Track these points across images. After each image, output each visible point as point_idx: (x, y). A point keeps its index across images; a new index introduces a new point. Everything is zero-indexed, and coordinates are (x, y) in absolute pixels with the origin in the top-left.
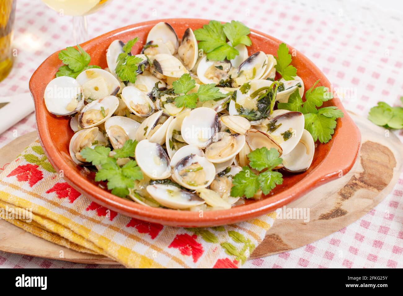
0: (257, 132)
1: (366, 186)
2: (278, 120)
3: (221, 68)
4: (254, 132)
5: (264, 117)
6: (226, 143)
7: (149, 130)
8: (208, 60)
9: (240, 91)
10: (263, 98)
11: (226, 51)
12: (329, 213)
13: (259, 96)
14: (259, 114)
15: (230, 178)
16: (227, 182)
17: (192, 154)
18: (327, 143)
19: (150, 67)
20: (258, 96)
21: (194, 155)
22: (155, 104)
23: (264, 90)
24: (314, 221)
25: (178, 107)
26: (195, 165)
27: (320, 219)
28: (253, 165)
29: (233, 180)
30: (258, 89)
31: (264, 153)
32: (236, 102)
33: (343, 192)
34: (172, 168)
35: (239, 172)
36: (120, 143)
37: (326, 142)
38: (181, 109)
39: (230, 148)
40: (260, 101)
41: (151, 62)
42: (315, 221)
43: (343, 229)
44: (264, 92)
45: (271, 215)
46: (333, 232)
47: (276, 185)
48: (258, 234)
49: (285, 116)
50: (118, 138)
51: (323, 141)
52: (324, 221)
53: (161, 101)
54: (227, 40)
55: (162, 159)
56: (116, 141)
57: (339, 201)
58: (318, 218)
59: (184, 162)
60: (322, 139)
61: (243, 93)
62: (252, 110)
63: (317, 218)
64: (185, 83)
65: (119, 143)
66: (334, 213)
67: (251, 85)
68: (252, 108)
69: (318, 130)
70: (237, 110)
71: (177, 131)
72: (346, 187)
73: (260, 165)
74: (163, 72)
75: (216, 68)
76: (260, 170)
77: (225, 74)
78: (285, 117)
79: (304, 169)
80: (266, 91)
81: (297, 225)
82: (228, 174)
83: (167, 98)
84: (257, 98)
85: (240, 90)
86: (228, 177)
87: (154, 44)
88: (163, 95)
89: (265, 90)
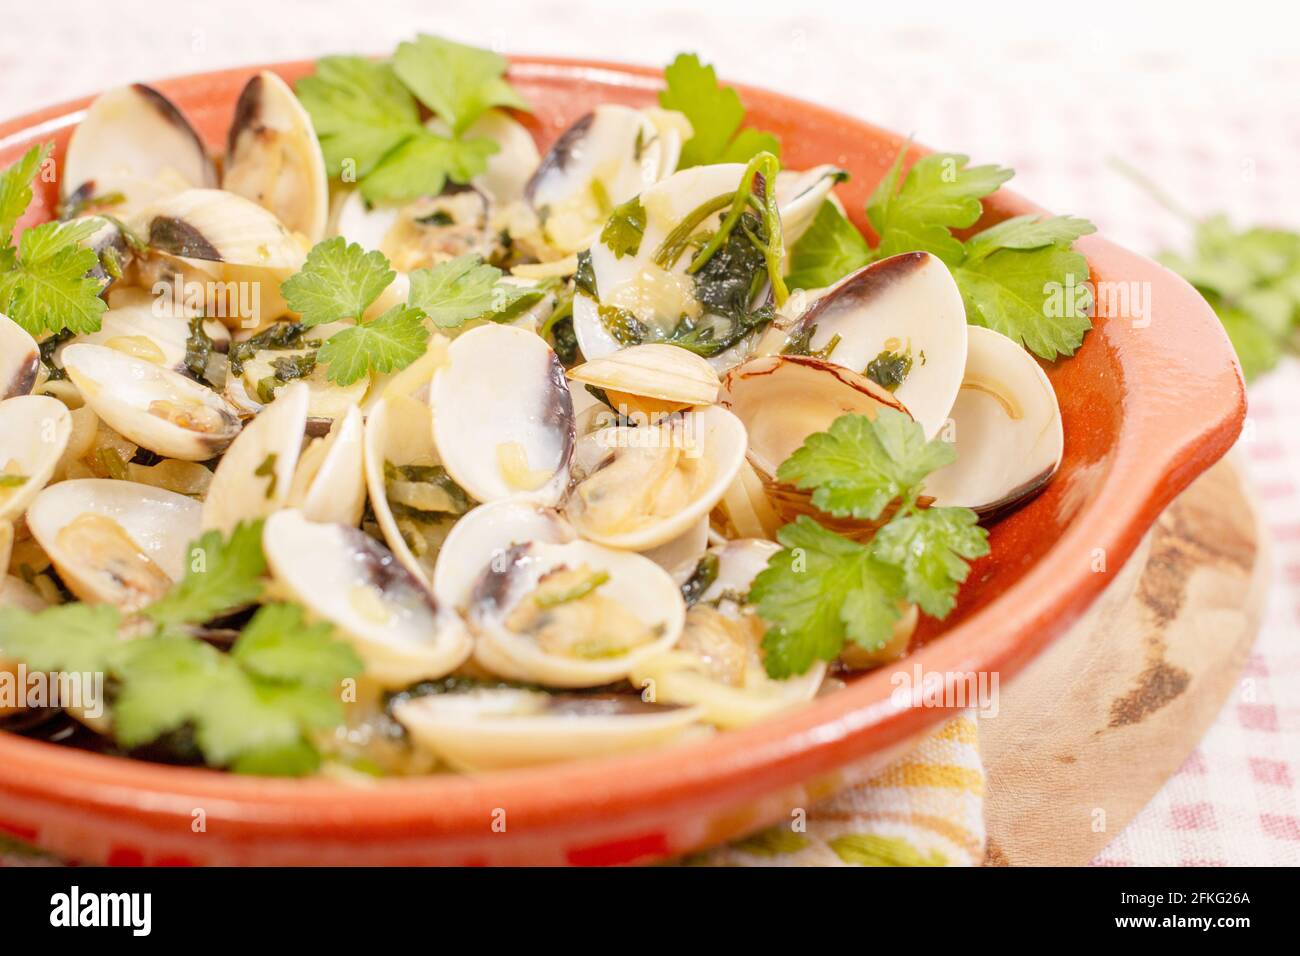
0: (778, 366)
1: (1205, 555)
2: (821, 323)
3: (442, 219)
4: (765, 373)
5: (757, 325)
6: (652, 458)
7: (285, 469)
8: (369, 206)
9: (606, 244)
10: (716, 256)
11: (433, 156)
12: (1137, 692)
13: (695, 250)
14: (722, 326)
15: (729, 609)
16: (728, 627)
17: (513, 545)
18: (1076, 350)
19: (139, 261)
20: (690, 251)
21: (527, 546)
22: (229, 397)
23: (710, 212)
24: (1097, 740)
25: (345, 380)
26: (558, 576)
27: (1113, 725)
28: (832, 501)
29: (749, 610)
30: (685, 216)
31: (859, 436)
32: (597, 300)
33: (1152, 590)
34: (463, 615)
35: (770, 561)
36: (141, 590)
37: (1071, 347)
38: (360, 389)
39: (676, 477)
40: (705, 270)
41: (140, 233)
42: (1102, 737)
43: (1190, 760)
44: (713, 224)
45: (955, 731)
46: (1163, 778)
47: (969, 562)
48: (955, 820)
49: (848, 292)
50: (119, 569)
51: (1055, 347)
52: (1129, 730)
53: (247, 383)
54: (425, 114)
55: (389, 595)
56: (117, 584)
57: (1152, 631)
58: (1108, 722)
59: (495, 586)
60: (1047, 341)
61: (619, 255)
62: (678, 321)
63: (1104, 719)
64: (338, 275)
65: (132, 592)
66: (1152, 685)
67: (647, 209)
68: (680, 312)
69: (1010, 316)
70: (615, 335)
71: (400, 468)
72: (1154, 569)
73: (865, 495)
74: (220, 251)
75: (420, 226)
76: (874, 514)
77: (475, 234)
78: (847, 301)
79: (1041, 477)
80: (723, 217)
81: (1046, 771)
82: (715, 591)
83: (273, 364)
84: (685, 261)
85: (603, 239)
86: (716, 604)
87: (102, 190)
88: (252, 356)
89: (717, 213)
